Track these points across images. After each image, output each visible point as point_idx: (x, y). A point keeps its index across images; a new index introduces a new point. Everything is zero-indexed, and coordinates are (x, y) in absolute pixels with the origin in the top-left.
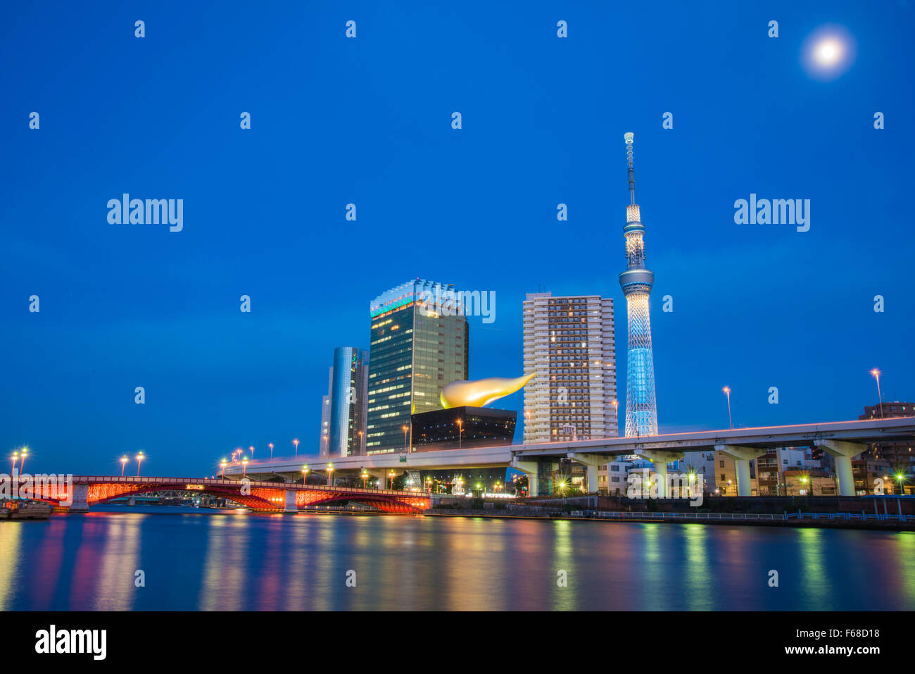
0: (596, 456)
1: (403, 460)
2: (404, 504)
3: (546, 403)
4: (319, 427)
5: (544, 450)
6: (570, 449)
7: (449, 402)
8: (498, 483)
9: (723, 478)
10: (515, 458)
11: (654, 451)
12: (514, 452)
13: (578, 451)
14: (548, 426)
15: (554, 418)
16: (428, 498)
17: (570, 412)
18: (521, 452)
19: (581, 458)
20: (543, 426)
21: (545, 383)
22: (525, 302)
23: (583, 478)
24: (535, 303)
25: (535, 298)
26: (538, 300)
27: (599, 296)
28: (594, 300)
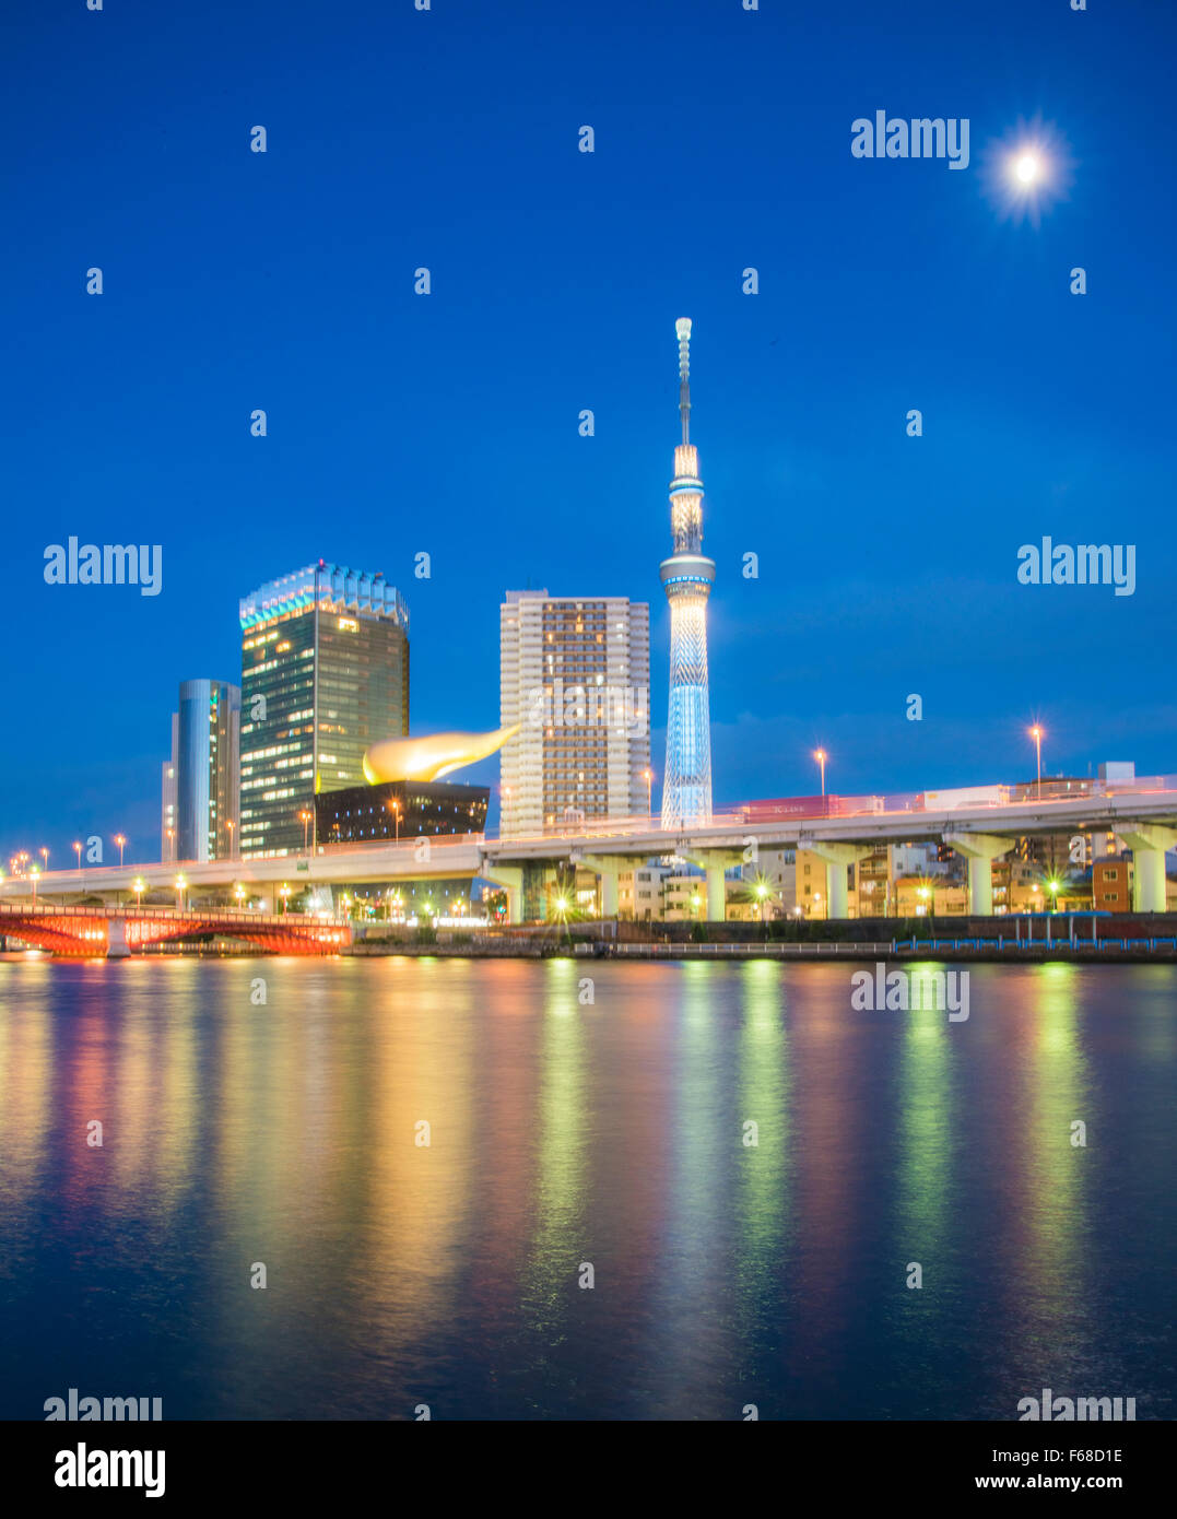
0: (616, 859)
1: (304, 867)
2: (306, 938)
3: (537, 774)
4: (158, 815)
5: (533, 850)
6: (574, 848)
7: (377, 772)
8: (459, 901)
9: (808, 890)
10: (486, 863)
11: (706, 850)
12: (485, 855)
13: (586, 850)
14: (540, 812)
15: (550, 798)
16: (346, 927)
17: (576, 788)
18: (496, 853)
19: (591, 862)
20: (532, 812)
21: (537, 741)
22: (503, 606)
23: (594, 892)
24: (522, 610)
25: (521, 601)
26: (527, 604)
27: (626, 599)
28: (617, 606)
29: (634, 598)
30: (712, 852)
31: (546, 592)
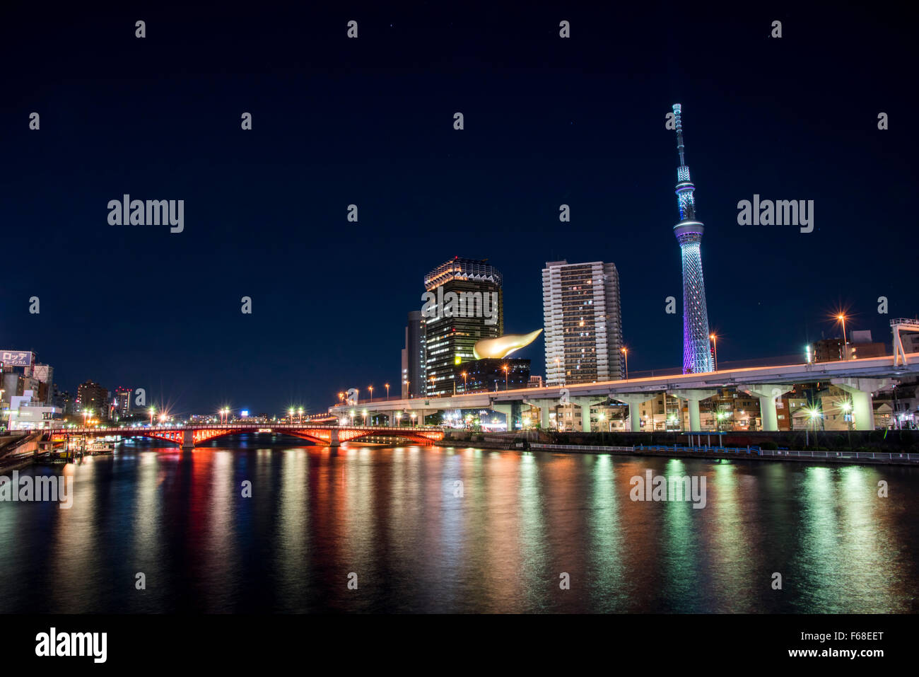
1: (427, 404)
4: (400, 374)
5: (509, 397)
6: (524, 396)
7: (479, 354)
10: (492, 403)
12: (492, 399)
13: (529, 397)
14: (564, 368)
16: (442, 432)
17: (581, 356)
18: (496, 398)
19: (533, 403)
20: (560, 369)
21: (561, 335)
22: (543, 270)
23: (555, 414)
24: (551, 271)
25: (551, 267)
26: (553, 269)
27: (601, 262)
28: (597, 266)
29: (606, 261)
30: (581, 398)
31: (565, 262)
